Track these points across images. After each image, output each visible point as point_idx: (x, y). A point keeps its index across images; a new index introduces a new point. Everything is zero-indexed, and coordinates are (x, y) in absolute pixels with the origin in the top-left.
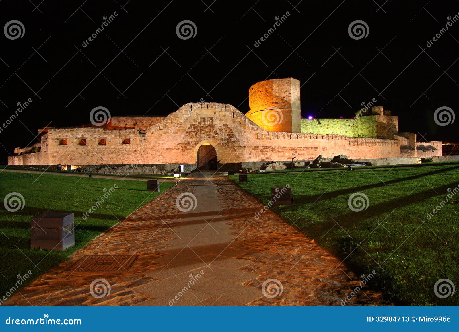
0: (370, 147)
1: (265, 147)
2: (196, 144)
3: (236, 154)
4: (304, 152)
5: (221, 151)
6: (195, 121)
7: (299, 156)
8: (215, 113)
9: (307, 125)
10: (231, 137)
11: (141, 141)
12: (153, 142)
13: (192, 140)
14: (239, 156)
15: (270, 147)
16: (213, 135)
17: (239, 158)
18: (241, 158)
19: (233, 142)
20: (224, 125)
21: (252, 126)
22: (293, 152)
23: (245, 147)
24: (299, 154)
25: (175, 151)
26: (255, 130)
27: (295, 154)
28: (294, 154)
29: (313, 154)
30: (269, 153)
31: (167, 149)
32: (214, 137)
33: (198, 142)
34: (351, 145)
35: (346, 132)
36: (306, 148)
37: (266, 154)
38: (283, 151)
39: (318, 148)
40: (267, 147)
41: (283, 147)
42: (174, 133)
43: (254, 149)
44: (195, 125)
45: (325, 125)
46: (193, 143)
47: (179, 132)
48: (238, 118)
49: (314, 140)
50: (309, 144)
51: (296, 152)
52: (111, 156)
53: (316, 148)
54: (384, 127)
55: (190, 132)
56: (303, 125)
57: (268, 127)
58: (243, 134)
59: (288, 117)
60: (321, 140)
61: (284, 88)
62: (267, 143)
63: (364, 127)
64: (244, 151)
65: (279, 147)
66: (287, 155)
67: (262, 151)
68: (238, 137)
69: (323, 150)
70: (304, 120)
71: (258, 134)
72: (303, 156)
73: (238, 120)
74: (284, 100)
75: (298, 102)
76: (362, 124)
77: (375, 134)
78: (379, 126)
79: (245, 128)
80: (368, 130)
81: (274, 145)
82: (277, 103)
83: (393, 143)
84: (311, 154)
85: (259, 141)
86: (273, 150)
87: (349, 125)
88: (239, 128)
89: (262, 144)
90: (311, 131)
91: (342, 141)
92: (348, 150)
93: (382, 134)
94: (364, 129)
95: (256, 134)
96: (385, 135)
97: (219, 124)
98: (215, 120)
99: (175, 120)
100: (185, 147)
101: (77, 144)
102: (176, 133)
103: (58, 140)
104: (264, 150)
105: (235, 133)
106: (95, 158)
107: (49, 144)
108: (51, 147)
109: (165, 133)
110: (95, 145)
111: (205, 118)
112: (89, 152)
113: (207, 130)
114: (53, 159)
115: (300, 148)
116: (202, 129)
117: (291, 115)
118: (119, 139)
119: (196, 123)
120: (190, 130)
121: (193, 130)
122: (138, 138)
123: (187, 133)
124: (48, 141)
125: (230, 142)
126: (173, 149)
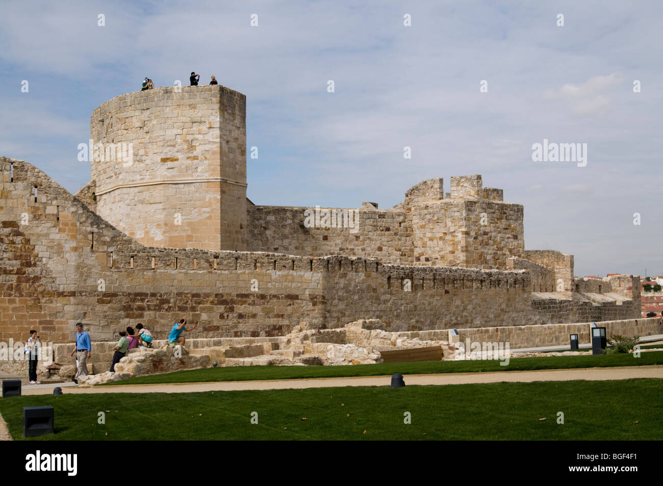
0: (447, 292)
1: (137, 294)
3: (45, 315)
4: (257, 309)
7: (241, 321)
9: (265, 228)
10: (29, 264)
14: (51, 322)
15: (153, 295)
17: (54, 329)
18: (61, 329)
19: (36, 279)
20: (5, 223)
21: (95, 229)
22: (222, 309)
23: (73, 294)
24: (241, 316)
26: (104, 243)
27: (230, 315)
28: (225, 315)
29: (282, 316)
30: (151, 312)
34: (394, 289)
35: (380, 249)
36: (262, 297)
37: (141, 316)
38: (193, 309)
39: (296, 297)
40: (142, 296)
41: (194, 296)
43: (101, 302)
48: (51, 204)
49: (284, 272)
50: (269, 285)
51: (232, 310)
53: (293, 297)
54: (485, 233)
56: (255, 227)
57: (147, 233)
58: (67, 256)
59: (210, 205)
60: (308, 275)
61: (197, 114)
62: (141, 282)
63: (429, 235)
64: (70, 308)
65: (179, 294)
66: (204, 317)
67: (127, 308)
68: (51, 265)
69: (314, 304)
70: (257, 212)
71: (115, 257)
72: (251, 320)
73: (51, 210)
74: (198, 152)
75: (240, 158)
76: (423, 227)
77: (462, 256)
78: (473, 234)
79: (74, 237)
80: (441, 243)
81: (164, 288)
82: (177, 160)
83: (511, 280)
84: (278, 316)
85: (116, 276)
86: (162, 303)
87: (388, 229)
88: (55, 235)
89: (127, 285)
90: (277, 243)
91: (368, 276)
92: (386, 301)
93: (481, 255)
94: (431, 239)
95: (109, 254)
96: (489, 257)
104: (134, 303)
105: (41, 250)
115: (243, 297)
117: (218, 195)
125: (24, 278)
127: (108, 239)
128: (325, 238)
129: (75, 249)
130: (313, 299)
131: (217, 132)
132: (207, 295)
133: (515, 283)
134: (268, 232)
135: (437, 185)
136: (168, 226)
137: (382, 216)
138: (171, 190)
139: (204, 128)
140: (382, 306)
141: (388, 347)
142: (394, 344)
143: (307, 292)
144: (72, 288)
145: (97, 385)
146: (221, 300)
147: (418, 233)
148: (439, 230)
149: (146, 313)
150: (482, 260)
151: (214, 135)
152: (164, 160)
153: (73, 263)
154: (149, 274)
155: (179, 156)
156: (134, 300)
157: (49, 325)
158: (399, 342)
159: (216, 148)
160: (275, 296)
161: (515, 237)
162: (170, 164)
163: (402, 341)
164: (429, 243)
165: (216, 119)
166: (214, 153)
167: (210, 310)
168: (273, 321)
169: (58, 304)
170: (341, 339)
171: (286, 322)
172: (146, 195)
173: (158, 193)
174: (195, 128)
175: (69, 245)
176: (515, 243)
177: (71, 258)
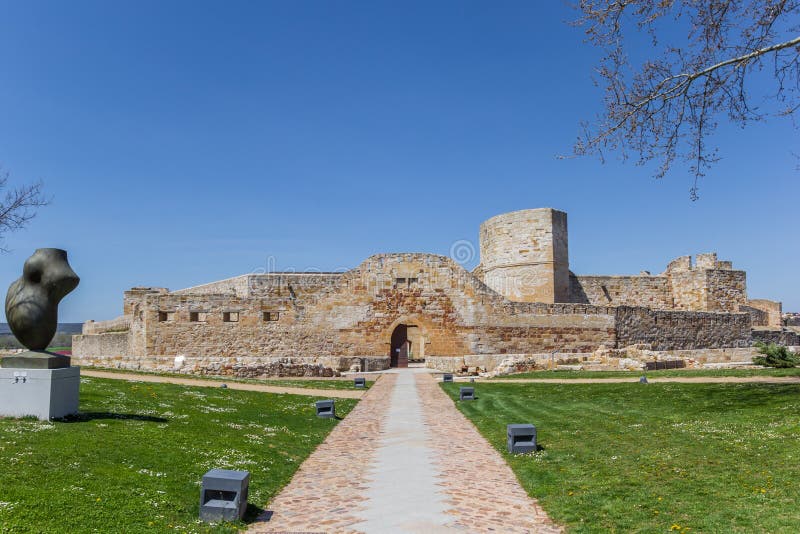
0: (694, 327)
1: (507, 328)
2: (389, 324)
3: (458, 339)
4: (575, 337)
6: (388, 283)
7: (566, 343)
8: (421, 272)
10: (449, 312)
11: (298, 317)
12: (317, 320)
13: (382, 314)
14: (461, 343)
15: (517, 328)
16: (418, 307)
17: (463, 347)
18: (466, 347)
19: (453, 320)
20: (437, 290)
21: (484, 293)
22: (555, 336)
23: (473, 328)
24: (566, 341)
25: (353, 334)
26: (489, 300)
27: (560, 340)
28: (557, 340)
29: (591, 341)
31: (341, 330)
32: (420, 312)
33: (394, 318)
34: (659, 324)
35: (651, 300)
36: (579, 330)
37: (510, 340)
38: (539, 337)
39: (599, 330)
40: (509, 329)
41: (539, 329)
42: (352, 304)
43: (487, 332)
44: (387, 290)
45: (612, 287)
46: (385, 321)
47: (361, 304)
48: (460, 279)
49: (592, 315)
50: (583, 323)
51: (561, 337)
52: (246, 341)
53: (596, 330)
54: (720, 289)
55: (380, 303)
56: (574, 287)
57: (512, 293)
58: (469, 307)
59: (547, 277)
60: (606, 316)
61: (539, 225)
62: (509, 321)
63: (683, 291)
64: (471, 335)
65: (531, 328)
67: (502, 336)
68: (461, 312)
69: (610, 334)
70: (574, 279)
71: (495, 307)
72: (572, 343)
73: (460, 283)
74: (540, 246)
75: (565, 249)
76: (678, 286)
77: (705, 304)
78: (712, 290)
79: (473, 297)
80: (691, 295)
81: (522, 324)
82: (528, 251)
83: (737, 319)
84: (588, 341)
85: (496, 318)
86: (521, 333)
87: (656, 288)
88: (463, 296)
89: (502, 323)
90: (587, 298)
91: (643, 317)
92: (654, 332)
93: (717, 302)
95: (492, 306)
96: (722, 304)
97: (428, 288)
98: (422, 282)
99: (354, 282)
100: (371, 328)
101: (192, 320)
102: (357, 304)
103: (160, 312)
104: (506, 333)
105: (456, 304)
106: (219, 345)
107: (145, 320)
108: (148, 324)
109: (338, 304)
110: (221, 323)
111: (404, 279)
112: (210, 334)
113: (408, 300)
114: (151, 345)
115: (568, 330)
116: (400, 298)
117: (552, 272)
118: (260, 314)
119: (391, 288)
120: (379, 299)
121: (384, 298)
122: (292, 311)
123: (375, 304)
124: (145, 314)
125: (448, 318)
126: (350, 330)
127: (491, 298)
128: (617, 293)
129: (474, 303)
130: (609, 331)
131: (551, 235)
132: (548, 328)
133: (740, 320)
135: (688, 260)
136: (522, 289)
137: (652, 279)
138: (525, 268)
139: (543, 232)
141: (652, 359)
142: (656, 358)
143: (606, 326)
144: (472, 325)
145: (488, 378)
146: (554, 331)
147: (676, 290)
148: (689, 287)
149: (513, 339)
150: (718, 306)
151: (549, 237)
152: (521, 252)
153: (472, 311)
154: (514, 317)
155: (530, 249)
156: (506, 332)
157: (460, 345)
158: (659, 357)
159: (551, 244)
160: (587, 329)
161: (741, 292)
162: (524, 254)
163: (661, 356)
164: (683, 296)
165: (550, 229)
166: (549, 247)
167: (548, 337)
168: (585, 344)
169: (464, 334)
170: (624, 355)
171: (593, 344)
172: (511, 271)
173: (518, 270)
174: (538, 233)
175: (470, 301)
176: (741, 295)
177: (472, 309)
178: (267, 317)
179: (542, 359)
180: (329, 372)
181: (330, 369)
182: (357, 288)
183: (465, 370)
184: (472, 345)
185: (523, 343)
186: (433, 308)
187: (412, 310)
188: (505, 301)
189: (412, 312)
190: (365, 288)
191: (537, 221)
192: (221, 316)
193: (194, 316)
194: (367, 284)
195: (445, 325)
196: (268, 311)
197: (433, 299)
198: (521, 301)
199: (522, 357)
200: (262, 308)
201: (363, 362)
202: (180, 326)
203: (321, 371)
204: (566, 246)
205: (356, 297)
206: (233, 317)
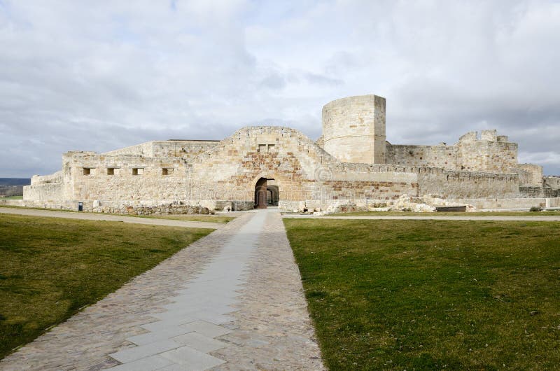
0: (475, 182)
1: (339, 181)
2: (253, 177)
4: (388, 188)
5: (285, 185)
6: (253, 148)
8: (277, 140)
9: (394, 154)
10: (297, 169)
11: (187, 172)
12: (202, 174)
13: (248, 171)
15: (345, 182)
16: (275, 166)
19: (300, 175)
20: (289, 154)
21: (323, 156)
22: (373, 188)
23: (314, 181)
24: (381, 191)
25: (228, 184)
26: (326, 161)
27: (377, 190)
28: (375, 190)
29: (399, 191)
30: (344, 189)
31: (219, 182)
33: (257, 173)
34: (450, 181)
35: (446, 163)
36: (390, 183)
37: (340, 190)
38: (362, 188)
39: (405, 184)
40: (341, 182)
41: (362, 182)
42: (227, 163)
43: (324, 184)
44: (252, 153)
45: (417, 154)
46: (251, 176)
47: (233, 162)
48: (306, 146)
49: (400, 173)
50: (394, 178)
51: (378, 188)
52: (149, 189)
53: (403, 184)
54: (497, 156)
55: (247, 162)
56: (390, 153)
57: (344, 156)
58: (312, 166)
59: (370, 145)
60: (410, 174)
61: (365, 107)
62: (340, 177)
63: (470, 157)
64: (312, 186)
65: (356, 181)
66: (366, 191)
67: (335, 186)
68: (306, 169)
69: (413, 187)
70: (390, 147)
71: (330, 166)
72: (386, 193)
73: (306, 148)
74: (365, 123)
75: (383, 125)
76: (467, 153)
77: (485, 166)
78: (491, 156)
79: (314, 159)
80: (475, 161)
81: (349, 179)
82: (356, 126)
83: (509, 178)
84: (397, 191)
86: (349, 185)
87: (450, 154)
88: (307, 158)
89: (335, 178)
90: (399, 161)
91: (438, 175)
92: (446, 186)
93: (495, 166)
94: (471, 159)
95: (328, 165)
96: (499, 167)
97: (282, 153)
98: (278, 148)
99: (228, 147)
100: (240, 180)
101: (109, 174)
102: (230, 163)
103: (85, 169)
104: (338, 186)
105: (302, 164)
106: (130, 192)
107: (72, 174)
108: (75, 177)
109: (216, 163)
110: (131, 176)
111: (265, 145)
112: (122, 184)
113: (268, 160)
114: (78, 192)
115: (383, 184)
116: (262, 159)
117: (373, 141)
118: (160, 170)
119: (255, 151)
120: (246, 160)
121: (250, 159)
122: (183, 168)
123: (243, 163)
124: (72, 170)
125: (296, 174)
126: (226, 182)
127: (327, 159)
128: (421, 158)
129: (315, 163)
130: (413, 184)
131: (373, 114)
132: (367, 182)
133: (511, 178)
134: (395, 156)
135: (475, 134)
136: (353, 154)
137: (447, 149)
138: (354, 139)
139: (368, 113)
140: (445, 188)
141: (441, 205)
142: (444, 204)
143: (410, 182)
144: (313, 179)
145: (321, 216)
146: (373, 184)
147: (464, 156)
148: (474, 155)
149: (342, 189)
151: (372, 116)
152: (351, 127)
153: (314, 169)
154: (344, 173)
155: (358, 125)
156: (338, 184)
157: (305, 193)
159: (373, 121)
160: (397, 183)
161: (513, 158)
162: (353, 128)
163: (448, 203)
164: (470, 161)
165: (373, 109)
166: (372, 123)
167: (369, 188)
168: (395, 193)
169: (308, 184)
170: (421, 201)
171: (400, 193)
172: (343, 141)
173: (349, 140)
174: (364, 113)
175: (312, 162)
176: (513, 160)
177: (313, 167)
178: (165, 171)
179: (361, 203)
180: (207, 211)
181: (207, 209)
182: (230, 151)
183: (306, 210)
184: (313, 193)
185: (350, 192)
186: (286, 166)
187: (270, 167)
188: (337, 162)
189: (270, 169)
190: (236, 151)
191: (363, 104)
192: (131, 171)
193: (111, 171)
194: (238, 148)
195: (293, 178)
196: (166, 167)
197: (285, 159)
198: (349, 162)
199: (346, 202)
200: (161, 165)
201: (233, 204)
202: (99, 178)
203: (200, 211)
204: (384, 123)
205: (231, 157)
206: (140, 171)
